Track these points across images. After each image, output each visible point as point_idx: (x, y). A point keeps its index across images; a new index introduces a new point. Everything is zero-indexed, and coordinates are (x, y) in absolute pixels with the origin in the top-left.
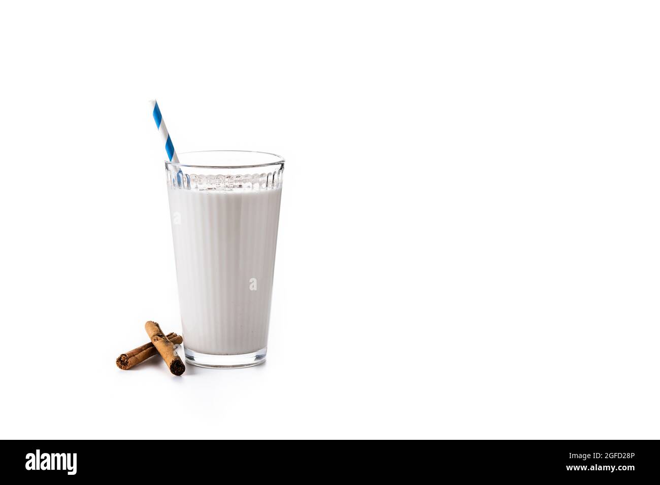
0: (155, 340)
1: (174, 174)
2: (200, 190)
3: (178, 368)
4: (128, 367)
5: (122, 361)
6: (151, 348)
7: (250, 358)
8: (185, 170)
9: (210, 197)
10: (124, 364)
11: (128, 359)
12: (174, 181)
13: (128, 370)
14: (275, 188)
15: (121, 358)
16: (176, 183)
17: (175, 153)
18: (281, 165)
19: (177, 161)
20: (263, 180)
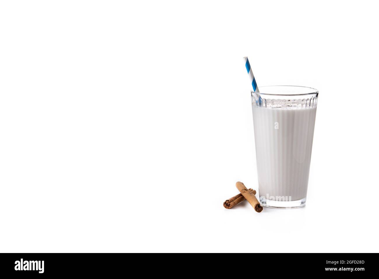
0: (243, 192)
1: (257, 99)
2: (272, 108)
3: (259, 208)
4: (230, 208)
5: (226, 204)
6: (241, 197)
7: (298, 203)
8: (263, 97)
9: (278, 112)
10: (228, 206)
11: (230, 203)
12: (257, 103)
13: (230, 209)
14: (314, 107)
15: (226, 202)
16: (258, 104)
17: (258, 87)
18: (316, 94)
19: (258, 91)
20: (304, 103)
